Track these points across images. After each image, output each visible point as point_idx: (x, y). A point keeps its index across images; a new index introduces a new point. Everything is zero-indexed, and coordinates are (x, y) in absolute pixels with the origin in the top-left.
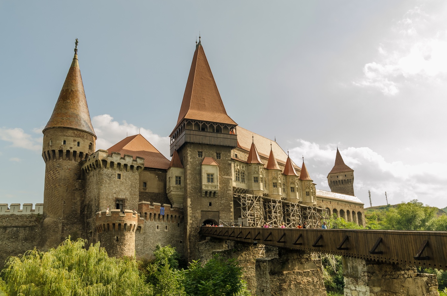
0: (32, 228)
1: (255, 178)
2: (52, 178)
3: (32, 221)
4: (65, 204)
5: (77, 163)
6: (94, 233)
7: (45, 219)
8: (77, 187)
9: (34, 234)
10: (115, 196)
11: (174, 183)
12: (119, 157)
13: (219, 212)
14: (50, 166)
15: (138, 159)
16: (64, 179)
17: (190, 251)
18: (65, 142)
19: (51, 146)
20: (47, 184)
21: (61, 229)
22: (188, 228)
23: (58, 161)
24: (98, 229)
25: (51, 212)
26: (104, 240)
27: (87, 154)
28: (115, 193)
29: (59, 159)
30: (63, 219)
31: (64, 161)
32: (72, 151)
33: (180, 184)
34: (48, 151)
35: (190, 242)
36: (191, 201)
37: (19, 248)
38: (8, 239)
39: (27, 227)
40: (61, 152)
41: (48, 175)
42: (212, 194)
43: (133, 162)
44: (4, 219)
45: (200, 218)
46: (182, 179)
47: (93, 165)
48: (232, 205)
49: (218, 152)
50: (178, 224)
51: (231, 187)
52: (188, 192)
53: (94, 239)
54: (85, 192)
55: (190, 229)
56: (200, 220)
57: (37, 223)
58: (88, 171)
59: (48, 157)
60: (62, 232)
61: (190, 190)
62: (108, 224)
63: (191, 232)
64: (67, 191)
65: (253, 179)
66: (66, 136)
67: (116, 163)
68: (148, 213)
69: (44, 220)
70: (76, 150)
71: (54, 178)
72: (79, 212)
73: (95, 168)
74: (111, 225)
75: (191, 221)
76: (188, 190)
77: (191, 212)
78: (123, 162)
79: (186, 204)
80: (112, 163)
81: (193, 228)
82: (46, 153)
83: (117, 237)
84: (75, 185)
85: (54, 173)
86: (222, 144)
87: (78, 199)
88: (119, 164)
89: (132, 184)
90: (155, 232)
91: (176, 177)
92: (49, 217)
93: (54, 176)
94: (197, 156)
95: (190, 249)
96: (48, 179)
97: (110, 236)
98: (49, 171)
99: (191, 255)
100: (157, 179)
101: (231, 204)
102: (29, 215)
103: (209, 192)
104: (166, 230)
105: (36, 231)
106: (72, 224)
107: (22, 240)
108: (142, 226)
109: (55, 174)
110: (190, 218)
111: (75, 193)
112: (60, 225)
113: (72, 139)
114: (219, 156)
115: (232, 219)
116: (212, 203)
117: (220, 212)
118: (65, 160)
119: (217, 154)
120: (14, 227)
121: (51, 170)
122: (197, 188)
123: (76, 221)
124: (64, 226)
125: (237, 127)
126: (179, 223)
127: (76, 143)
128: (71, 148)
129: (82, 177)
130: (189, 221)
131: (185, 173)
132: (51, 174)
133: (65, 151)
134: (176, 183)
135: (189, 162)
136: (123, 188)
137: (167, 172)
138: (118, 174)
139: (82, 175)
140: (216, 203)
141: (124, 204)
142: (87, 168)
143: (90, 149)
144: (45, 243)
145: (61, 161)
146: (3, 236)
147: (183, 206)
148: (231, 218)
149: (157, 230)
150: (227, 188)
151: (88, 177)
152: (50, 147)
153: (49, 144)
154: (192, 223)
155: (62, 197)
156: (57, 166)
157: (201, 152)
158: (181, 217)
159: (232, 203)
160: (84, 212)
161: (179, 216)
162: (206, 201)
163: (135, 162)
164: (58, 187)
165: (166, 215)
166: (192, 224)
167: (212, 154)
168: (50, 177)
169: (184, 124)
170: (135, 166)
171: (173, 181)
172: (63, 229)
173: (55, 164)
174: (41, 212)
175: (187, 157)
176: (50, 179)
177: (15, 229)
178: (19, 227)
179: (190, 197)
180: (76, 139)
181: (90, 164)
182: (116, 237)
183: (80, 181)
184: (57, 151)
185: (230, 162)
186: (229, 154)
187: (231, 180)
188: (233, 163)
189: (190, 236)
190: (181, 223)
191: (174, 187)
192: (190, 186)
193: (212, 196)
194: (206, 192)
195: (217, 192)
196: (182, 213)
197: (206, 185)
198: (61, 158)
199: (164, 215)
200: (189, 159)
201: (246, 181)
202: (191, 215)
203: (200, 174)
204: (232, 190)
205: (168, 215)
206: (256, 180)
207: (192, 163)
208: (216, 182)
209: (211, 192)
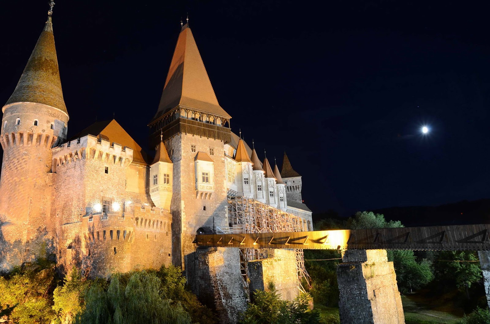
1: (245, 179)
2: (17, 168)
4: (31, 204)
7: (2, 223)
8: (47, 182)
10: (102, 194)
11: (163, 181)
12: (108, 146)
13: (213, 217)
14: (14, 153)
15: (127, 150)
16: (32, 171)
18: (36, 122)
19: (18, 127)
20: (8, 177)
21: (25, 237)
22: (182, 237)
23: (25, 146)
25: (13, 214)
26: (96, 252)
28: (102, 191)
29: (28, 144)
30: (29, 225)
31: (33, 147)
32: (44, 135)
33: (168, 183)
36: (185, 204)
40: (30, 135)
41: (10, 164)
42: (208, 196)
43: (122, 153)
45: (194, 225)
46: (171, 176)
48: (227, 210)
49: (211, 147)
50: (167, 232)
51: (225, 189)
52: (181, 193)
53: (76, 251)
54: (57, 189)
55: (184, 239)
56: (195, 227)
60: (28, 242)
61: (184, 190)
63: (185, 242)
64: (35, 187)
65: (243, 180)
67: (105, 153)
68: (140, 218)
70: (49, 134)
71: (19, 169)
72: (49, 215)
74: (108, 232)
75: (185, 229)
77: (185, 217)
78: (112, 152)
79: (178, 206)
80: (101, 152)
81: (187, 237)
83: (115, 248)
84: (45, 178)
85: (20, 162)
87: (49, 197)
90: (145, 241)
91: (165, 175)
94: (191, 150)
97: (106, 247)
98: (12, 159)
100: (138, 176)
103: (204, 193)
110: (184, 224)
111: (44, 190)
113: (45, 119)
114: (212, 151)
115: (226, 226)
116: (206, 207)
117: (215, 217)
118: (35, 145)
119: (210, 149)
121: (15, 158)
122: (191, 188)
123: (44, 227)
124: (30, 233)
127: (49, 125)
128: (44, 131)
129: (53, 170)
130: (183, 228)
131: (175, 170)
132: (15, 164)
133: (35, 135)
134: (165, 182)
136: (110, 185)
137: (150, 168)
138: (106, 167)
139: (53, 167)
140: (210, 206)
143: (63, 133)
145: (29, 147)
148: (226, 224)
149: (147, 239)
150: (221, 189)
151: (63, 169)
152: (16, 128)
153: (14, 123)
155: (29, 194)
156: (24, 154)
157: (195, 146)
158: (170, 223)
159: (227, 207)
161: (168, 223)
162: (200, 204)
163: (124, 154)
164: (24, 180)
165: (156, 221)
166: (186, 232)
167: (206, 149)
170: (124, 158)
171: (162, 178)
172: (28, 238)
173: (22, 150)
175: (179, 151)
176: (13, 169)
179: (184, 199)
180: (49, 119)
183: (51, 174)
184: (25, 134)
185: (223, 159)
186: (222, 150)
187: (225, 179)
188: (226, 160)
189: (184, 247)
190: (169, 231)
191: (162, 186)
192: (184, 186)
193: (207, 198)
194: (202, 194)
195: (213, 193)
196: (171, 219)
197: (201, 186)
198: (30, 142)
199: (154, 220)
200: (182, 153)
201: (236, 183)
202: (185, 221)
203: (194, 171)
204: (226, 192)
205: (158, 221)
206: (246, 181)
207: (185, 158)
208: (211, 181)
209: (206, 194)
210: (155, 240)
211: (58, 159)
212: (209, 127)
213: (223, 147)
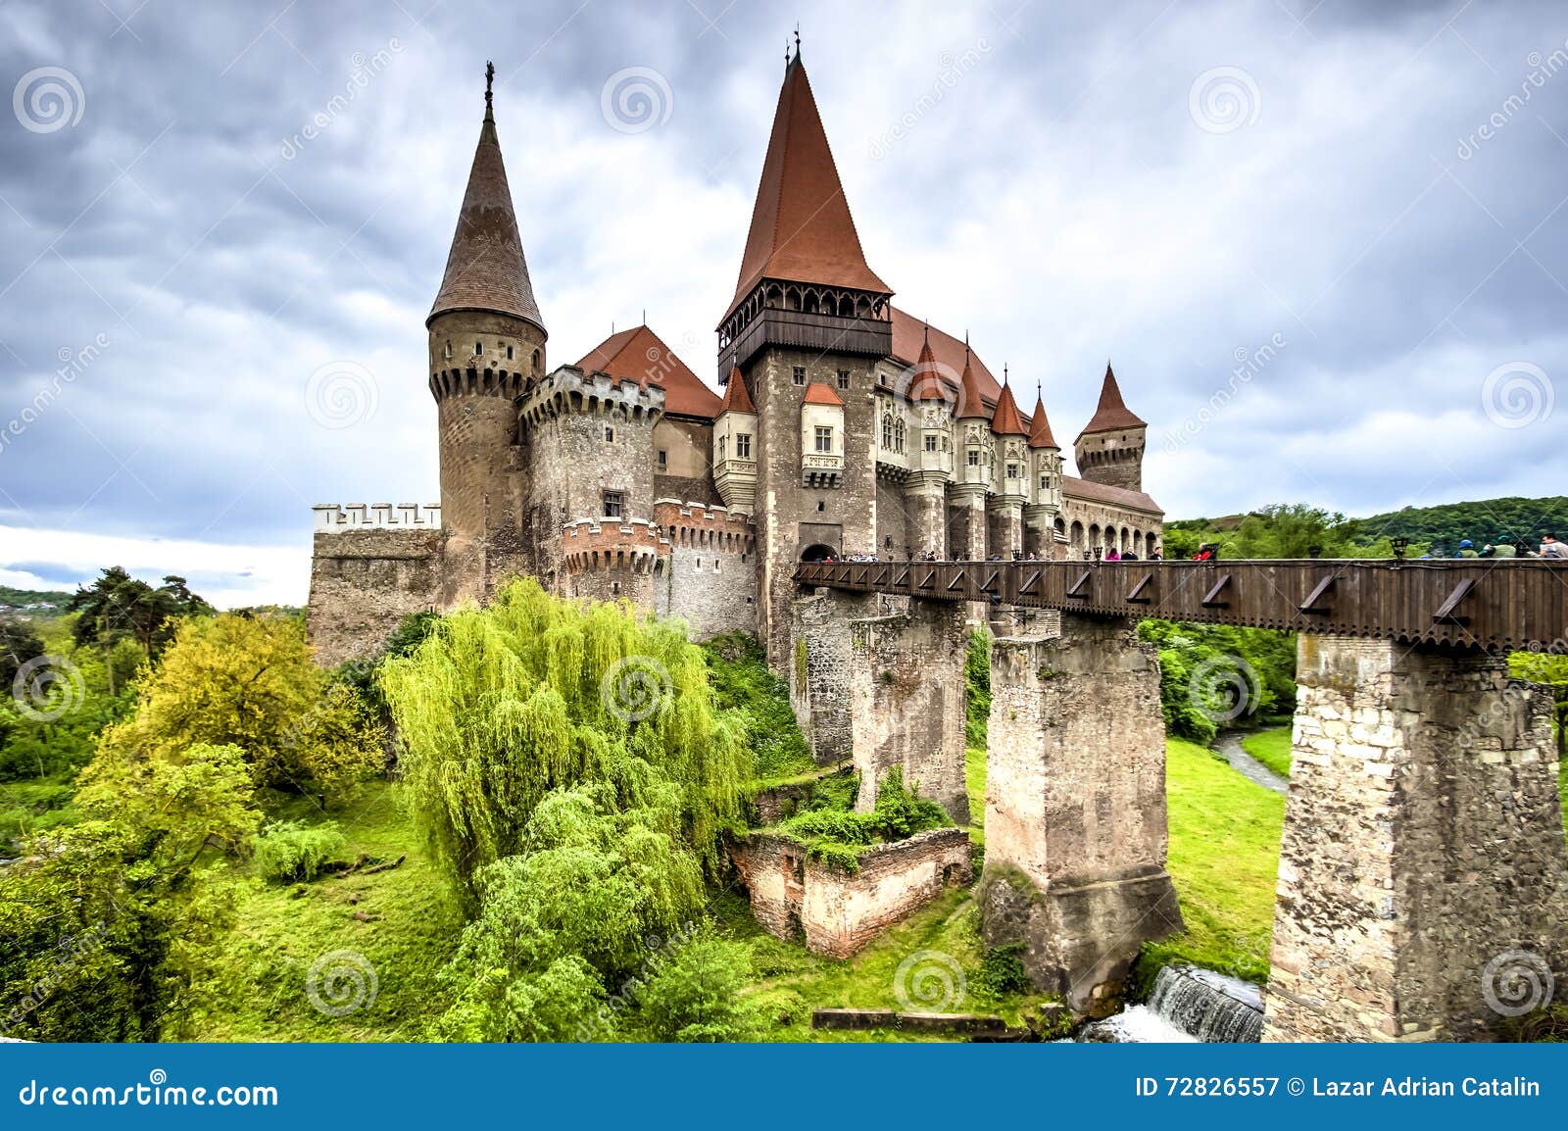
1: (928, 439)
2: (457, 440)
3: (421, 546)
5: (510, 402)
6: (559, 574)
7: (448, 539)
9: (427, 575)
10: (602, 483)
11: (734, 452)
12: (608, 386)
13: (840, 525)
14: (450, 411)
16: (484, 444)
17: (774, 621)
18: (479, 347)
19: (450, 359)
20: (447, 457)
21: (484, 564)
22: (769, 566)
23: (467, 397)
24: (571, 564)
25: (462, 525)
26: (586, 591)
27: (529, 379)
28: (602, 478)
29: (470, 392)
30: (487, 542)
31: (480, 398)
32: (496, 370)
33: (747, 454)
34: (444, 373)
35: (773, 601)
36: (776, 497)
37: (400, 606)
38: (376, 585)
40: (472, 373)
41: (447, 433)
42: (827, 480)
44: (363, 540)
45: (796, 541)
46: (752, 441)
47: (550, 406)
49: (843, 369)
50: (744, 556)
51: (870, 464)
52: (769, 477)
53: (560, 588)
54: (530, 474)
55: (773, 569)
56: (799, 546)
57: (431, 551)
58: (535, 423)
59: (443, 389)
60: (488, 572)
61: (774, 470)
62: (595, 553)
63: (775, 575)
64: (491, 473)
65: (923, 443)
66: (482, 332)
67: (602, 400)
68: (678, 529)
69: (445, 542)
70: (506, 370)
72: (520, 524)
73: (553, 415)
74: (601, 554)
75: (776, 550)
76: (770, 469)
77: (776, 525)
78: (617, 398)
79: (764, 503)
80: (594, 400)
81: (780, 565)
82: (440, 377)
83: (617, 585)
84: (508, 457)
85: (461, 428)
86: (853, 347)
87: (517, 492)
88: (609, 403)
89: (638, 455)
90: (693, 574)
91: (740, 437)
92: (456, 534)
93: (461, 435)
94: (793, 381)
95: (773, 616)
96: (448, 444)
97: (601, 582)
98: (449, 424)
100: (690, 442)
101: (871, 506)
102: (412, 530)
103: (819, 474)
104: (716, 571)
105: (431, 568)
106: (507, 553)
107: (404, 589)
108: (665, 558)
109: (463, 430)
110: (773, 540)
111: (508, 478)
112: (482, 556)
113: (495, 339)
114: (843, 380)
115: (871, 545)
116: (825, 504)
117: (845, 526)
118: (483, 394)
119: (840, 375)
120: (384, 558)
121: (453, 421)
122: (792, 465)
123: (514, 545)
124: (491, 557)
126: (745, 552)
127: (505, 351)
128: (494, 363)
129: (520, 438)
130: (772, 549)
131: (759, 426)
133: (480, 372)
134: (739, 453)
135: (771, 398)
136: (618, 464)
137: (713, 424)
139: (519, 434)
140: (835, 502)
141: (623, 506)
142: (532, 413)
143: (535, 365)
145: (474, 398)
146: (364, 578)
147: (755, 511)
148: (870, 541)
149: (696, 569)
150: (862, 465)
151: (537, 437)
152: (447, 362)
153: (444, 354)
154: (779, 553)
155: (482, 487)
156: (466, 412)
157: (802, 370)
158: (750, 538)
159: (873, 502)
160: (532, 525)
161: (746, 537)
162: (811, 498)
163: (644, 399)
164: (471, 463)
165: (716, 533)
166: (777, 556)
167: (829, 376)
169: (762, 292)
170: (646, 409)
171: (731, 447)
172: (489, 566)
173: (461, 405)
174: (437, 525)
175: (767, 384)
177: (386, 563)
178: (395, 559)
179: (774, 488)
180: (504, 339)
181: (542, 405)
182: (613, 585)
183: (518, 447)
184: (463, 373)
185: (871, 396)
186: (868, 375)
187: (874, 443)
188: (878, 398)
189: (773, 585)
190: (749, 552)
191: (734, 463)
192: (774, 460)
193: (826, 486)
194: (813, 476)
195: (839, 474)
196: (753, 529)
197: (813, 458)
198: (473, 389)
199: (711, 532)
200: (772, 388)
201: (906, 448)
202: (776, 532)
203: (798, 428)
204: (874, 470)
205: (720, 533)
206: (931, 443)
207: (778, 400)
208: (837, 447)
209: (824, 475)
211: (526, 416)
212: (837, 322)
213: (871, 369)
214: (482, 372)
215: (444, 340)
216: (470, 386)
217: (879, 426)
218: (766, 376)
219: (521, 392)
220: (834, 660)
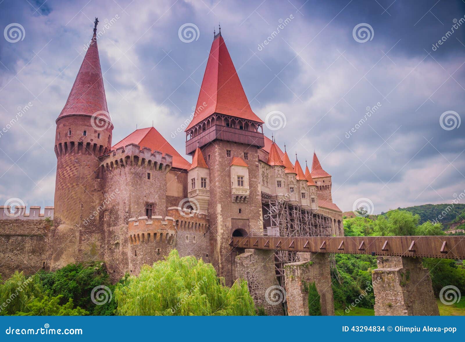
0: (41, 238)
1: (278, 182)
2: (69, 175)
3: (41, 229)
4: (83, 208)
6: (122, 244)
7: (58, 226)
8: (95, 188)
9: (43, 245)
10: (145, 199)
11: (200, 185)
12: (150, 154)
13: (248, 220)
14: (66, 161)
15: (167, 157)
16: (83, 178)
17: (222, 266)
18: (85, 132)
19: (70, 137)
20: (62, 183)
21: (78, 238)
22: (219, 239)
23: (76, 155)
24: (133, 239)
25: (67, 218)
26: (142, 253)
27: (106, 148)
28: (145, 196)
29: (78, 153)
30: (80, 227)
31: (83, 156)
32: (92, 143)
33: (205, 187)
34: (66, 143)
35: (222, 256)
36: (222, 207)
37: (25, 262)
38: (12, 251)
39: (34, 235)
40: (80, 144)
41: (63, 172)
42: (242, 199)
43: (163, 160)
44: (8, 225)
45: (230, 227)
46: (207, 181)
48: (261, 213)
49: (245, 151)
50: (205, 234)
51: (259, 192)
52: (218, 197)
53: (123, 252)
54: (104, 193)
55: (221, 240)
56: (232, 229)
57: (47, 231)
58: (110, 169)
60: (80, 243)
61: (220, 194)
63: (222, 243)
64: (85, 192)
65: (276, 183)
66: (88, 126)
67: (147, 160)
68: (180, 221)
69: (56, 227)
70: (97, 143)
71: (72, 175)
72: (98, 218)
74: (152, 234)
75: (222, 231)
76: (218, 194)
77: (222, 219)
78: (153, 159)
79: (215, 210)
80: (143, 160)
81: (224, 238)
82: (63, 145)
83: (159, 250)
84: (94, 184)
86: (250, 143)
87: (97, 202)
88: (150, 161)
89: (160, 186)
90: (185, 243)
91: (202, 179)
92: (64, 223)
93: (72, 173)
94: (226, 156)
95: (221, 263)
96: (64, 177)
97: (151, 249)
98: (65, 167)
99: (223, 271)
100: (177, 180)
101: (260, 211)
102: (37, 220)
103: (239, 196)
105: (46, 240)
106: (91, 233)
107: (29, 253)
109: (73, 170)
110: (220, 227)
111: (93, 195)
112: (77, 234)
114: (246, 156)
115: (261, 228)
116: (242, 210)
117: (250, 220)
118: (84, 154)
119: (245, 154)
120: (19, 235)
121: (68, 166)
122: (227, 192)
123: (94, 229)
124: (82, 235)
125: (263, 124)
127: (97, 135)
128: (92, 140)
129: (100, 176)
130: (220, 231)
131: (211, 174)
132: (68, 171)
133: (85, 144)
134: (202, 186)
135: (217, 163)
136: (152, 190)
137: (188, 173)
138: (148, 173)
139: (100, 174)
140: (246, 209)
141: (154, 210)
142: (109, 164)
144: (61, 256)
145: (80, 156)
146: (5, 247)
147: (208, 213)
148: (260, 227)
149: (186, 241)
150: (256, 193)
151: (110, 176)
152: (68, 138)
153: (66, 134)
154: (223, 233)
155: (80, 199)
156: (75, 162)
157: (230, 151)
158: (208, 225)
159: (261, 209)
160: (104, 219)
161: (206, 225)
162: (236, 207)
163: (164, 160)
164: (76, 186)
165: (195, 223)
166: (223, 234)
167: (240, 154)
168: (65, 174)
170: (165, 165)
171: (198, 183)
172: (81, 240)
173: (73, 159)
175: (215, 156)
176: (66, 176)
177: (20, 238)
178: (25, 236)
179: (220, 202)
181: (116, 161)
182: (157, 250)
183: (99, 180)
184: (76, 144)
185: (257, 163)
186: (255, 154)
187: (259, 183)
188: (259, 164)
189: (221, 248)
190: (207, 232)
191: (200, 190)
192: (220, 190)
193: (242, 202)
194: (237, 197)
195: (248, 197)
196: (208, 221)
197: (237, 190)
198: (80, 151)
199: (193, 223)
200: (217, 158)
201: (269, 186)
202: (222, 223)
203: (229, 176)
204: (260, 195)
205: (196, 223)
206: (279, 184)
207: (221, 164)
208: (246, 186)
209: (241, 197)
210: (194, 242)
211: (105, 165)
212: (243, 132)
213: (256, 152)
214: (86, 144)
215: (68, 128)
216: (79, 150)
217: (261, 176)
218: (214, 153)
219: (102, 154)
220: (259, 284)
